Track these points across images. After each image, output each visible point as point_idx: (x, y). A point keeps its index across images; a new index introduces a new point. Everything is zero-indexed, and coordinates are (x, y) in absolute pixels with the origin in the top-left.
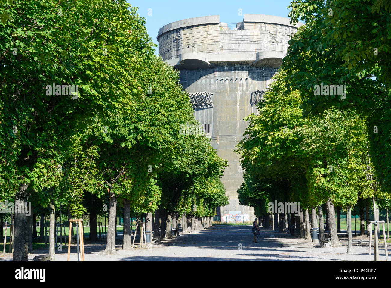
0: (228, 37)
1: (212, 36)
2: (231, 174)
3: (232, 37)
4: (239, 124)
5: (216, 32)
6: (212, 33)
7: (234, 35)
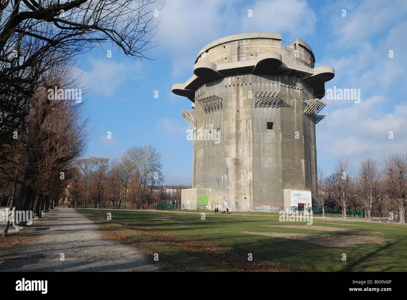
0: (288, 53)
1: (275, 49)
2: (291, 168)
3: (290, 53)
4: (296, 126)
5: (278, 47)
6: (275, 46)
7: (292, 52)
